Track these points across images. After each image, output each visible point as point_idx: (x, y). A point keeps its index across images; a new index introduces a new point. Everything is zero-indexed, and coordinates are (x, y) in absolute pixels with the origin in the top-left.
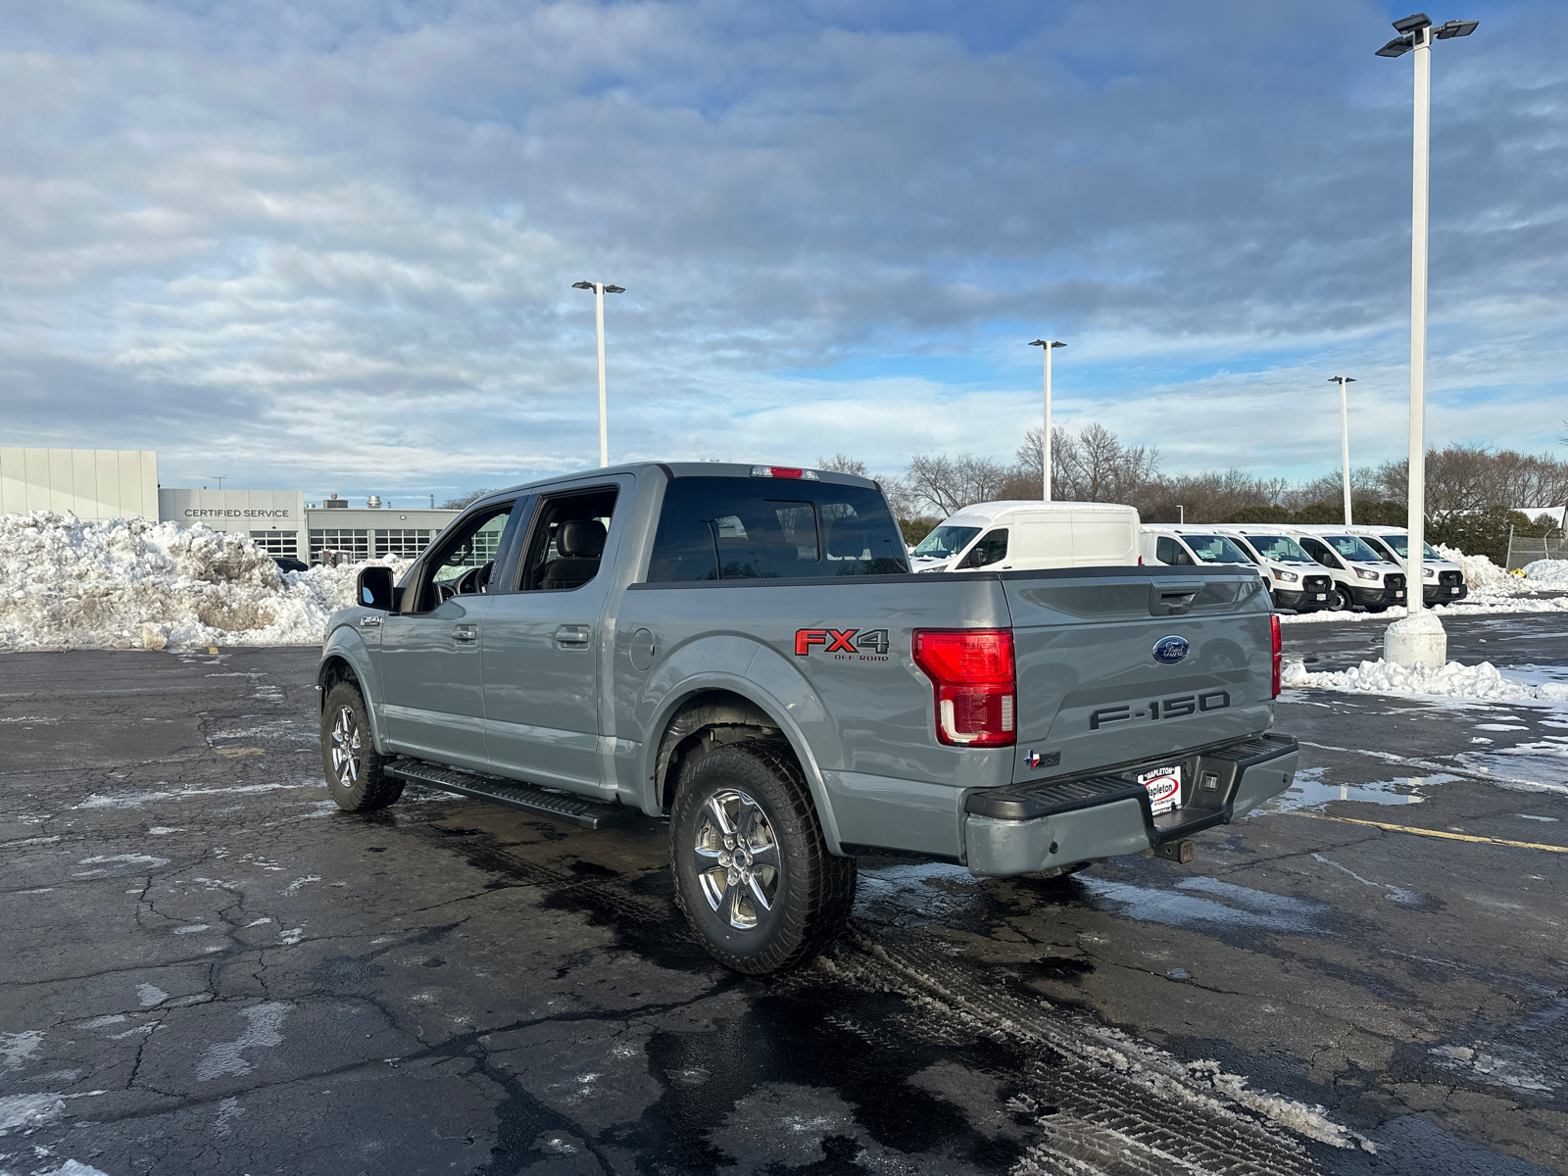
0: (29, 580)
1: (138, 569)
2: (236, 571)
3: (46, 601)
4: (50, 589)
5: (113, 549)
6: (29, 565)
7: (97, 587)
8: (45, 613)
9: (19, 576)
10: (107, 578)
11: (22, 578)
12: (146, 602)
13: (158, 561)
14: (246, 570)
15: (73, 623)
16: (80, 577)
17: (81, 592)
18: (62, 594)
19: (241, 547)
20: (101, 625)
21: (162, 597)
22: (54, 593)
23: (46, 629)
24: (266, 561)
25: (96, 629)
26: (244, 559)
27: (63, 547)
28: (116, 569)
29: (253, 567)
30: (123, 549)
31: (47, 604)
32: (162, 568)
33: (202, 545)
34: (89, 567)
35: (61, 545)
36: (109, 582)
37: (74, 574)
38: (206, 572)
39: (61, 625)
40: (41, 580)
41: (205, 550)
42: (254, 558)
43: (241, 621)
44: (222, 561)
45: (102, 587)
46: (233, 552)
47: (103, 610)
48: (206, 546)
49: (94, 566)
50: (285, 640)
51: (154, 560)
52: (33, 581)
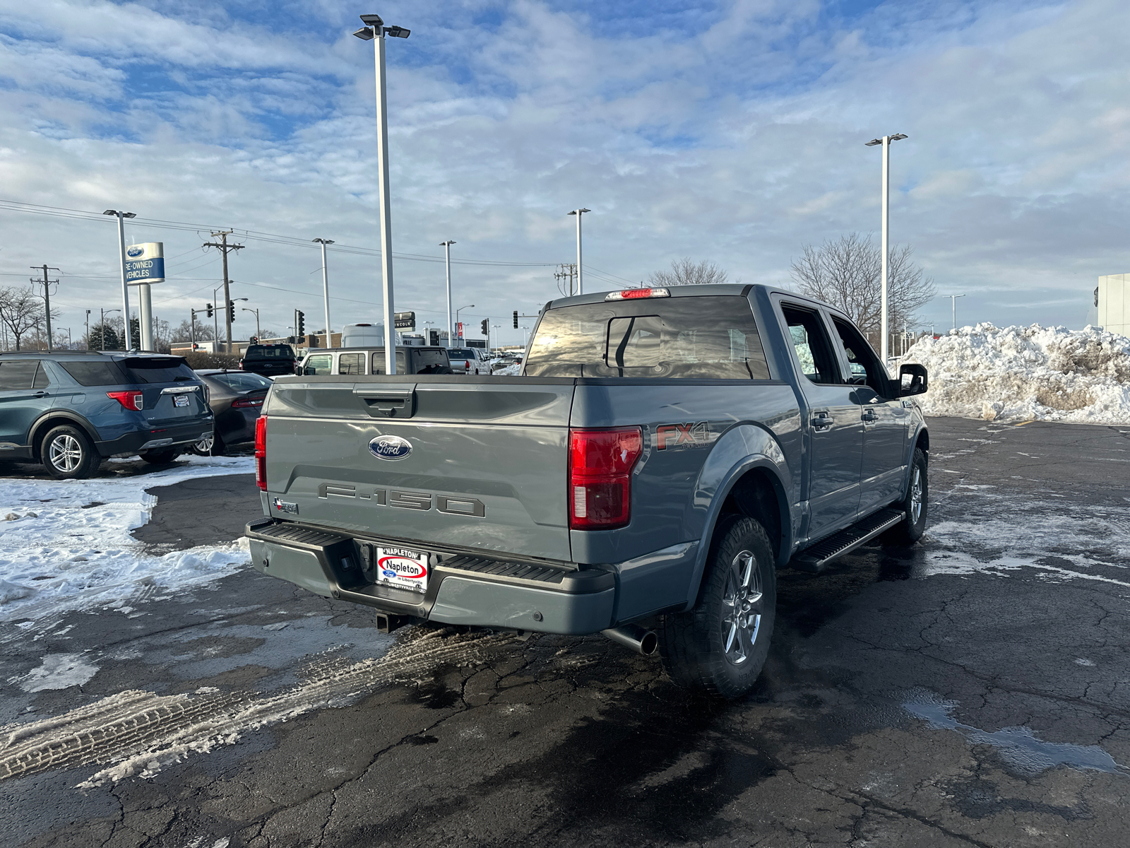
0: (942, 371)
1: (1014, 362)
2: (1095, 363)
3: (947, 383)
4: (952, 376)
5: (1003, 348)
6: (944, 360)
7: (981, 375)
8: (942, 391)
9: (936, 368)
10: (990, 369)
11: (938, 369)
12: (1008, 386)
13: (1032, 356)
14: (1102, 363)
15: (957, 399)
16: (974, 368)
17: (971, 378)
18: (959, 379)
19: (1100, 344)
20: (974, 400)
21: (1020, 383)
22: (953, 379)
23: (940, 402)
24: (1121, 354)
25: (970, 404)
26: (1101, 353)
27: (966, 348)
28: (998, 362)
29: (1109, 360)
30: (1009, 349)
31: (946, 386)
32: (1035, 361)
33: (1068, 344)
34: (979, 362)
35: (964, 347)
36: (990, 371)
37: (970, 366)
38: (1067, 364)
39: (950, 400)
40: (949, 370)
41: (1069, 347)
42: (1109, 352)
43: (1072, 403)
44: (1082, 356)
45: (984, 375)
46: (1092, 348)
47: (979, 391)
48: (1071, 344)
49: (983, 360)
50: (1091, 419)
51: (1028, 356)
52: (944, 370)
